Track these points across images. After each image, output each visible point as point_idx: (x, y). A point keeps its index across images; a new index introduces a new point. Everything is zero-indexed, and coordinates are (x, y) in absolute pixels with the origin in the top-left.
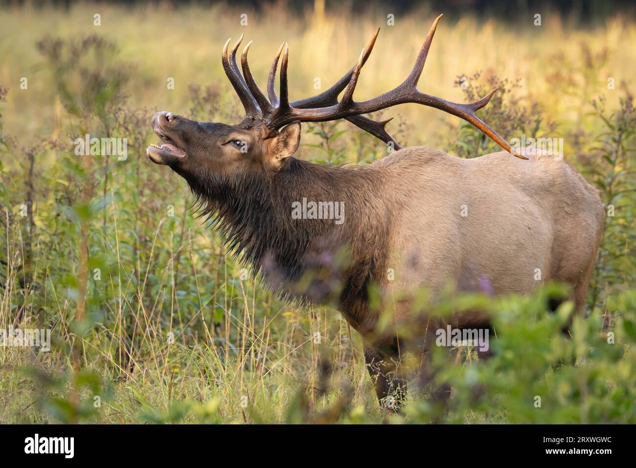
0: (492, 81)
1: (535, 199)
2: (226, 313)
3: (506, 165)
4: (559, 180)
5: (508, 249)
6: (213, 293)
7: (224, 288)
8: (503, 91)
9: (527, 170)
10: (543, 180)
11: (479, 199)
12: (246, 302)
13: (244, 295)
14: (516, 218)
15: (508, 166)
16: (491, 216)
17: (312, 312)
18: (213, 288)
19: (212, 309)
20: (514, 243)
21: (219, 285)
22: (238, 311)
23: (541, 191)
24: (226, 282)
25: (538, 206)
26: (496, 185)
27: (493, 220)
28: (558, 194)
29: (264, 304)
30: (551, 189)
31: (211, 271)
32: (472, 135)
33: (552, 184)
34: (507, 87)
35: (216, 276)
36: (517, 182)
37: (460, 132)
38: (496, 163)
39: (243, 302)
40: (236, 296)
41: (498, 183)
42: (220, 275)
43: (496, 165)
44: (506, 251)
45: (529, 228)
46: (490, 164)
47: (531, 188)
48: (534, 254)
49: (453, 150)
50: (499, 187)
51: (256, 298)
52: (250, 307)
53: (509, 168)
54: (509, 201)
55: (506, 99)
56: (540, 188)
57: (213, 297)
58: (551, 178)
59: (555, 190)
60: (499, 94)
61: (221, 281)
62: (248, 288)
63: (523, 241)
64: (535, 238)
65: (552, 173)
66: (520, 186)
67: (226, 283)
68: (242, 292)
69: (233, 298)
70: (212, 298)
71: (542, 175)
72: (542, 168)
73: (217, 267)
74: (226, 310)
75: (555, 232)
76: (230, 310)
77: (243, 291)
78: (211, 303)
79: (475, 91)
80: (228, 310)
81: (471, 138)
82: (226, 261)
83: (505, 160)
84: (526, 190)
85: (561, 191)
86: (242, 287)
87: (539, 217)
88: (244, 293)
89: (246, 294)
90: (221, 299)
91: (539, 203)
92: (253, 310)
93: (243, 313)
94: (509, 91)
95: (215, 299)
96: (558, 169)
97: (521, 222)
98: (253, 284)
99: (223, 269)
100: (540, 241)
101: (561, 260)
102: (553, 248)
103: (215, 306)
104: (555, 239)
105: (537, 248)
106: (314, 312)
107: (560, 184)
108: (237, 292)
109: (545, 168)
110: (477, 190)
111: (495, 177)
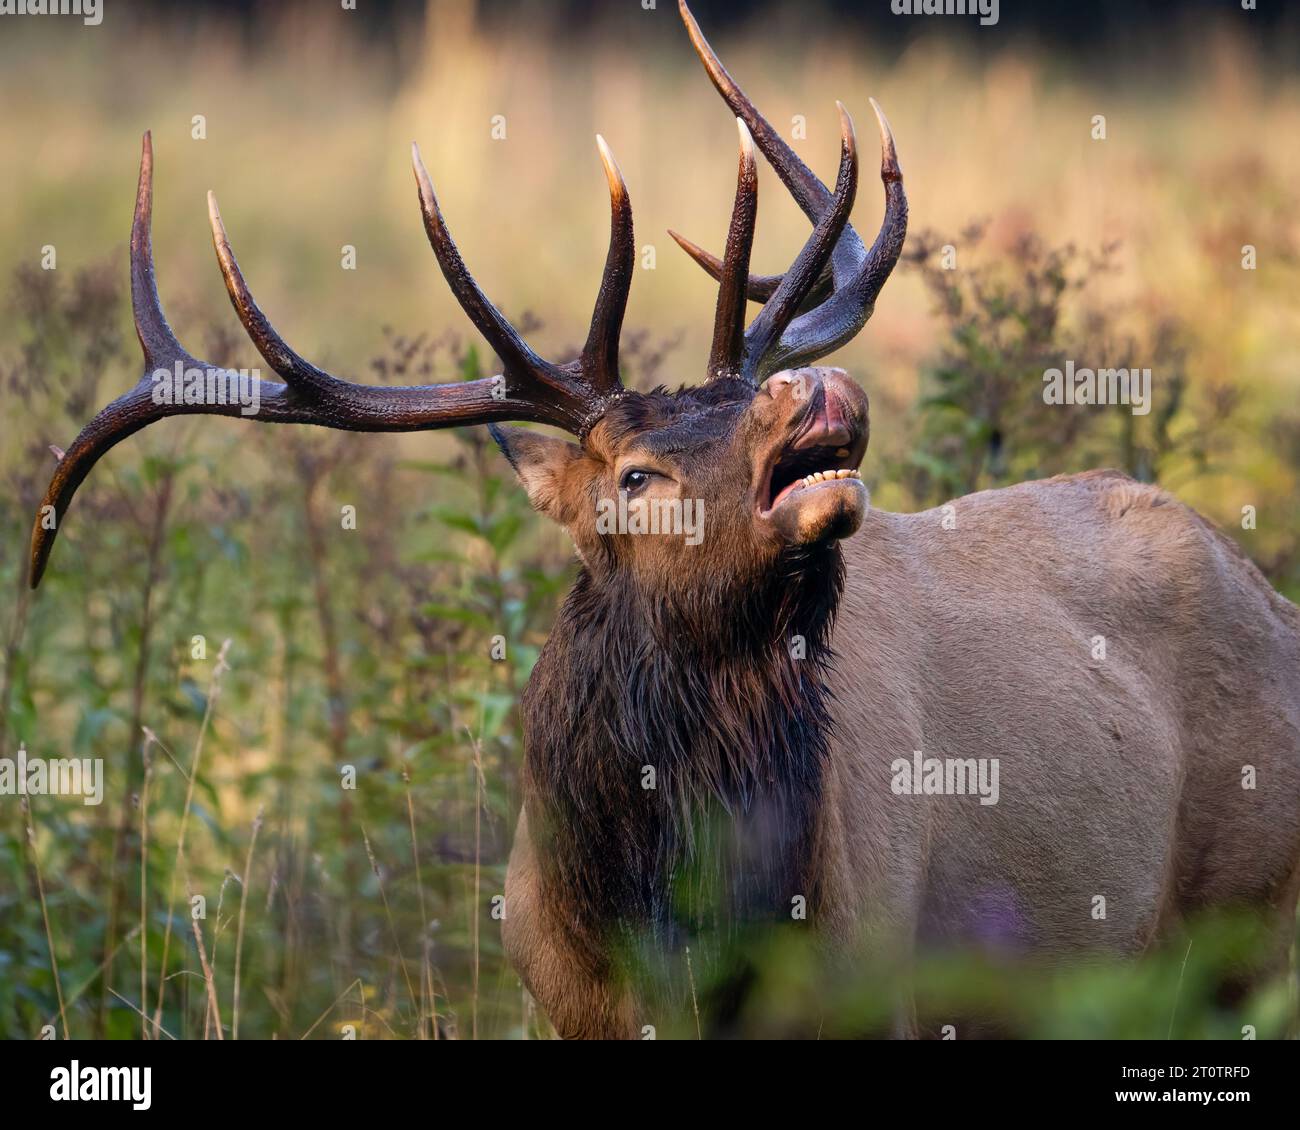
0: (1023, 248)
1: (1122, 644)
2: (144, 1023)
3: (1025, 532)
4: (1194, 583)
5: (1055, 808)
6: (99, 959)
7: (137, 940)
8: (1060, 285)
9: (1088, 550)
10: (1142, 583)
11: (965, 646)
12: (210, 987)
13: (204, 964)
14: (1076, 703)
15: (1030, 537)
16: (1000, 701)
17: (430, 1021)
18: (102, 942)
19: (98, 1011)
20: (1073, 785)
21: (121, 931)
22: (184, 1015)
23: (1138, 619)
24: (144, 918)
25: (1136, 667)
26: (1003, 595)
27: (1006, 715)
28: (1195, 629)
29: (272, 995)
30: (1170, 614)
31: (97, 882)
32: (957, 428)
33: (1171, 596)
34: (1074, 270)
35: (108, 899)
36: (1064, 589)
37: (921, 419)
38: (991, 527)
39: (200, 985)
40: (178, 966)
41: (1009, 590)
42: (126, 899)
43: (995, 532)
44: (1049, 815)
45: (1117, 737)
46: (978, 528)
47: (1106, 609)
48: (1134, 821)
49: (897, 480)
50: (1015, 602)
51: (243, 973)
52: (225, 1002)
53: (1037, 543)
54: (1050, 648)
55: (1070, 314)
56: (1133, 611)
57: (100, 968)
58: (1166, 576)
59: (1183, 614)
60: (1046, 296)
61: (127, 918)
62: (216, 939)
63: (1100, 779)
64: (1136, 768)
65: (1167, 560)
66: (1076, 603)
67: (143, 926)
68: (198, 954)
69: (167, 974)
70: (95, 974)
71: (1135, 567)
72: (1135, 545)
73: (113, 870)
74: (143, 1013)
75: (1189, 756)
76: (158, 1015)
77: (202, 950)
78: (96, 990)
79: (966, 289)
80: (151, 1014)
81: (952, 440)
82: (144, 850)
83: (1020, 518)
84: (1094, 614)
85: (1203, 620)
86: (199, 938)
87: (1145, 700)
88: (203, 957)
89: (209, 959)
90: (127, 978)
91: (1136, 656)
92: (236, 1014)
93: (202, 1023)
94: (1081, 284)
95: (109, 978)
96: (1186, 546)
97: (1090, 717)
98: (234, 927)
99: (135, 876)
100: (1153, 778)
101: (1205, 850)
102: (1182, 809)
103: (109, 1003)
104: (1189, 779)
105: (1143, 802)
106: (438, 1018)
107: (1196, 594)
108: (183, 954)
109: (1146, 544)
110: (954, 614)
111: (996, 570)
